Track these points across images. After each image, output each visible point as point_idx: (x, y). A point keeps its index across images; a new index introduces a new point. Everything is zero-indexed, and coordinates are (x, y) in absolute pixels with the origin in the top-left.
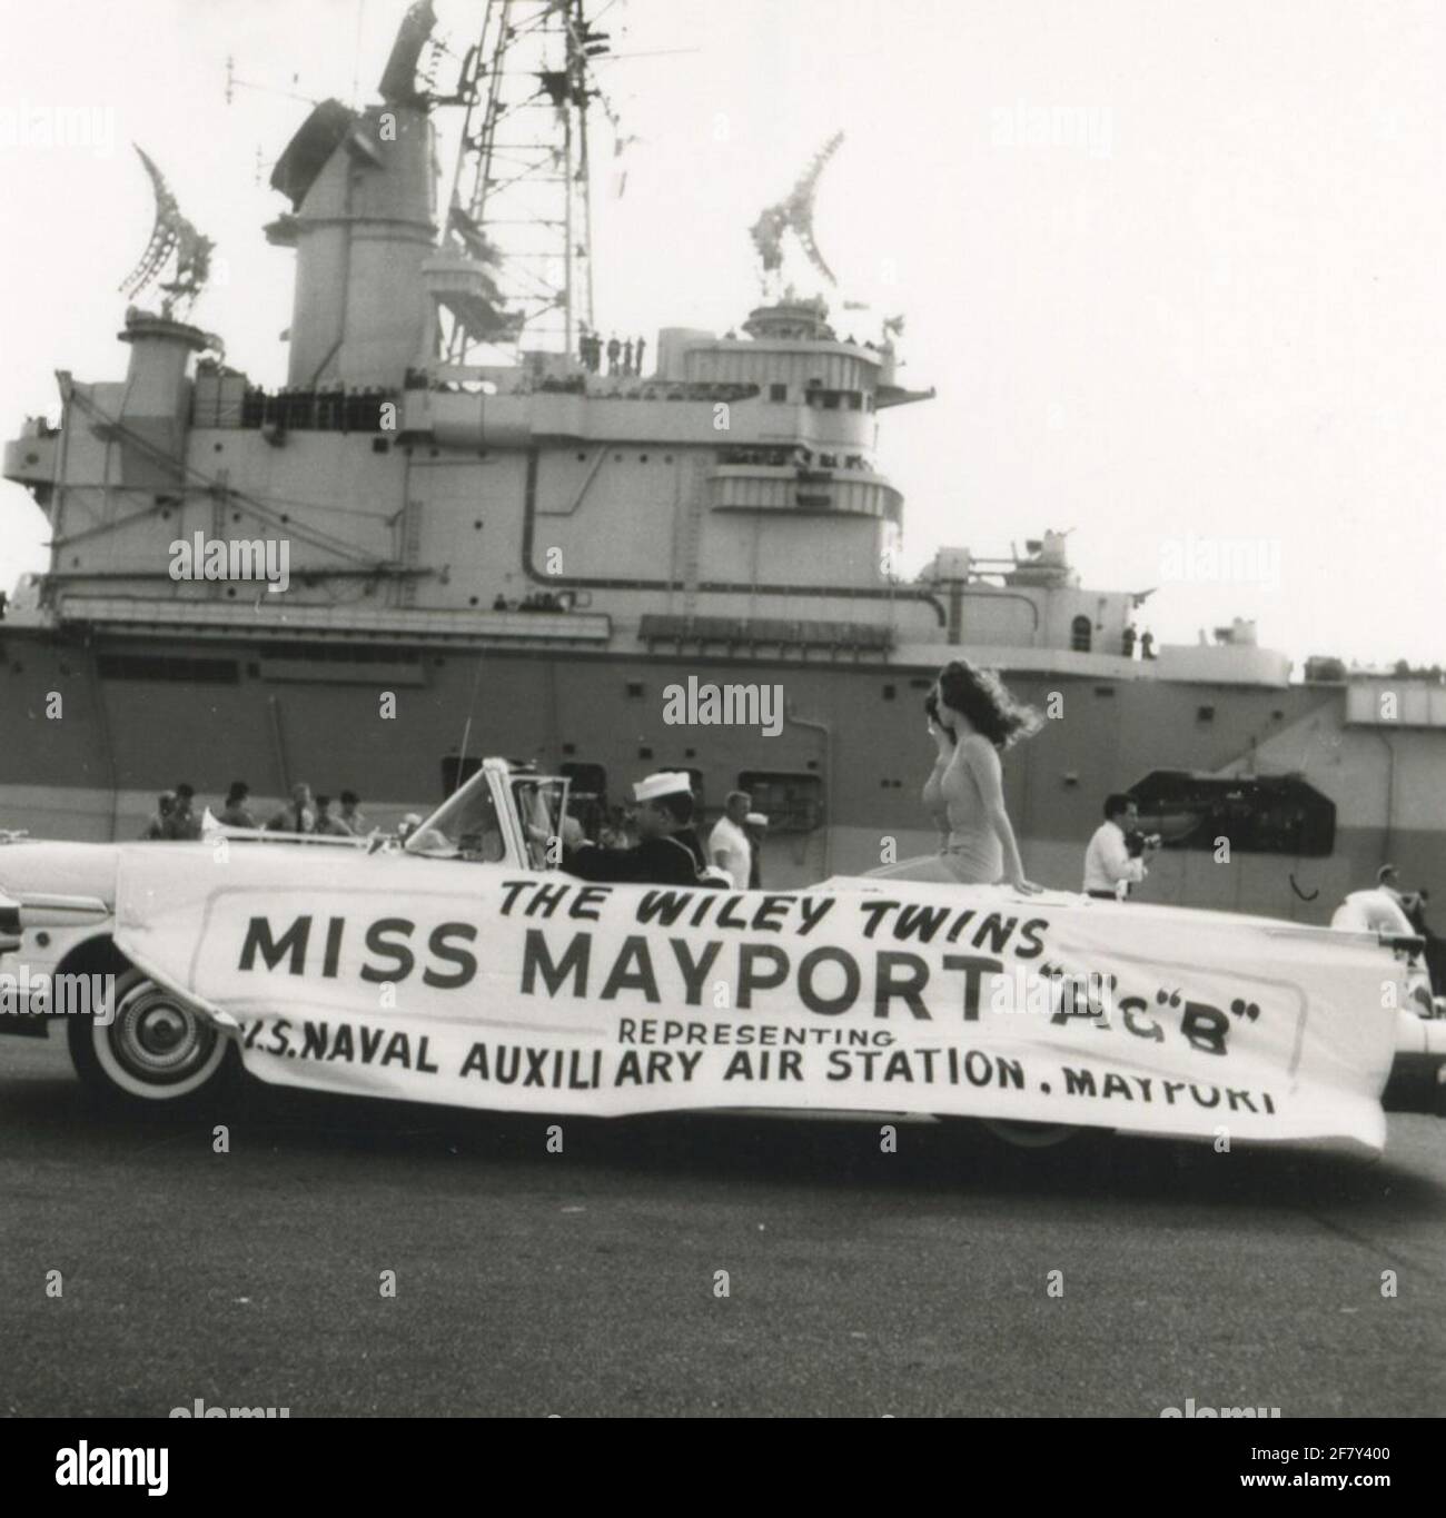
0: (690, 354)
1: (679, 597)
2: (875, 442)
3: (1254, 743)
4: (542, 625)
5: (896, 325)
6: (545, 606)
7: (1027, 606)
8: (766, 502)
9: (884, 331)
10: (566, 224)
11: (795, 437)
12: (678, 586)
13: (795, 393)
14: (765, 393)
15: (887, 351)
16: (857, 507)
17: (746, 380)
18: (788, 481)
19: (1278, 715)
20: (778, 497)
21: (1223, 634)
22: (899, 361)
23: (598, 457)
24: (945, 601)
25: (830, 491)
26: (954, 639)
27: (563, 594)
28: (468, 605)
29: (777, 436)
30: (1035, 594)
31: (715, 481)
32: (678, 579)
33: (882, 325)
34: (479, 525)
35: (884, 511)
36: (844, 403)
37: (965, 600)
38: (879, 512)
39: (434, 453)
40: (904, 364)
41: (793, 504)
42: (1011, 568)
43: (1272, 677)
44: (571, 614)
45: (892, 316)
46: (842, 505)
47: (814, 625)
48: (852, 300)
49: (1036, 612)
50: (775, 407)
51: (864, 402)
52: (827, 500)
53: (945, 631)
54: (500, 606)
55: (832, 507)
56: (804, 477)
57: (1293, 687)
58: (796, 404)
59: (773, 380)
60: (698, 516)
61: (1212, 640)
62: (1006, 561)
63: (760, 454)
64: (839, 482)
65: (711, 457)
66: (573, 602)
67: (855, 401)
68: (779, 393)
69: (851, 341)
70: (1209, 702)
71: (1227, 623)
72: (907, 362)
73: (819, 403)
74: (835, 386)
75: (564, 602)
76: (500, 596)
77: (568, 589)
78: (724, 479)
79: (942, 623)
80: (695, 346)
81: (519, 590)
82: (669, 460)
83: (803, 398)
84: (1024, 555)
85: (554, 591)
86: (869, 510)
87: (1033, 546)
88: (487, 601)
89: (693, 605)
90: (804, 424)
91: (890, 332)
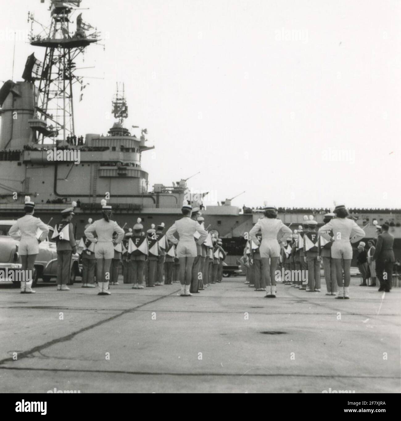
0: (93, 140)
1: (92, 199)
2: (140, 160)
3: (232, 229)
4: (57, 206)
5: (145, 131)
6: (59, 202)
7: (175, 199)
8: (111, 175)
9: (142, 133)
10: (64, 109)
11: (118, 159)
12: (91, 196)
13: (117, 149)
14: (111, 148)
15: (142, 138)
16: (133, 175)
17: (106, 146)
18: (116, 170)
19: (237, 222)
20: (114, 174)
21: (223, 203)
22: (146, 140)
23: (71, 166)
24: (155, 198)
25: (127, 172)
26: (157, 207)
27: (64, 198)
28: (41, 202)
29: (114, 159)
30: (177, 195)
31: (100, 170)
32: (92, 194)
33: (141, 131)
34: (43, 183)
35: (140, 176)
36: (131, 151)
37: (160, 197)
38: (139, 176)
39: (32, 165)
40: (147, 140)
41: (117, 175)
42: (173, 189)
43: (235, 213)
44: (66, 203)
45: (144, 129)
46: (130, 175)
47: (123, 204)
48: (134, 125)
49: (177, 200)
50: (113, 152)
51: (136, 150)
52: (125, 174)
53: (155, 205)
54: (48, 202)
55: (127, 176)
56: (119, 169)
57: (240, 215)
58: (118, 151)
59: (112, 146)
60: (96, 179)
61: (221, 204)
62: (172, 187)
63: (110, 163)
64: (128, 170)
65: (99, 164)
66: (66, 200)
67: (133, 150)
68: (114, 149)
69: (134, 136)
70: (219, 220)
71: (224, 200)
72: (148, 140)
73: (125, 151)
74: (127, 147)
75: (64, 200)
76: (49, 200)
77: (65, 197)
78: (101, 170)
79: (154, 202)
80: (94, 138)
81: (53, 198)
82: (89, 165)
83: (120, 150)
84: (176, 185)
85: (62, 198)
86: (136, 176)
87: (178, 183)
88: (45, 201)
89: (95, 200)
90: (120, 156)
91: (144, 133)
